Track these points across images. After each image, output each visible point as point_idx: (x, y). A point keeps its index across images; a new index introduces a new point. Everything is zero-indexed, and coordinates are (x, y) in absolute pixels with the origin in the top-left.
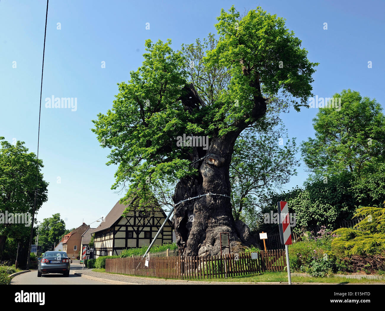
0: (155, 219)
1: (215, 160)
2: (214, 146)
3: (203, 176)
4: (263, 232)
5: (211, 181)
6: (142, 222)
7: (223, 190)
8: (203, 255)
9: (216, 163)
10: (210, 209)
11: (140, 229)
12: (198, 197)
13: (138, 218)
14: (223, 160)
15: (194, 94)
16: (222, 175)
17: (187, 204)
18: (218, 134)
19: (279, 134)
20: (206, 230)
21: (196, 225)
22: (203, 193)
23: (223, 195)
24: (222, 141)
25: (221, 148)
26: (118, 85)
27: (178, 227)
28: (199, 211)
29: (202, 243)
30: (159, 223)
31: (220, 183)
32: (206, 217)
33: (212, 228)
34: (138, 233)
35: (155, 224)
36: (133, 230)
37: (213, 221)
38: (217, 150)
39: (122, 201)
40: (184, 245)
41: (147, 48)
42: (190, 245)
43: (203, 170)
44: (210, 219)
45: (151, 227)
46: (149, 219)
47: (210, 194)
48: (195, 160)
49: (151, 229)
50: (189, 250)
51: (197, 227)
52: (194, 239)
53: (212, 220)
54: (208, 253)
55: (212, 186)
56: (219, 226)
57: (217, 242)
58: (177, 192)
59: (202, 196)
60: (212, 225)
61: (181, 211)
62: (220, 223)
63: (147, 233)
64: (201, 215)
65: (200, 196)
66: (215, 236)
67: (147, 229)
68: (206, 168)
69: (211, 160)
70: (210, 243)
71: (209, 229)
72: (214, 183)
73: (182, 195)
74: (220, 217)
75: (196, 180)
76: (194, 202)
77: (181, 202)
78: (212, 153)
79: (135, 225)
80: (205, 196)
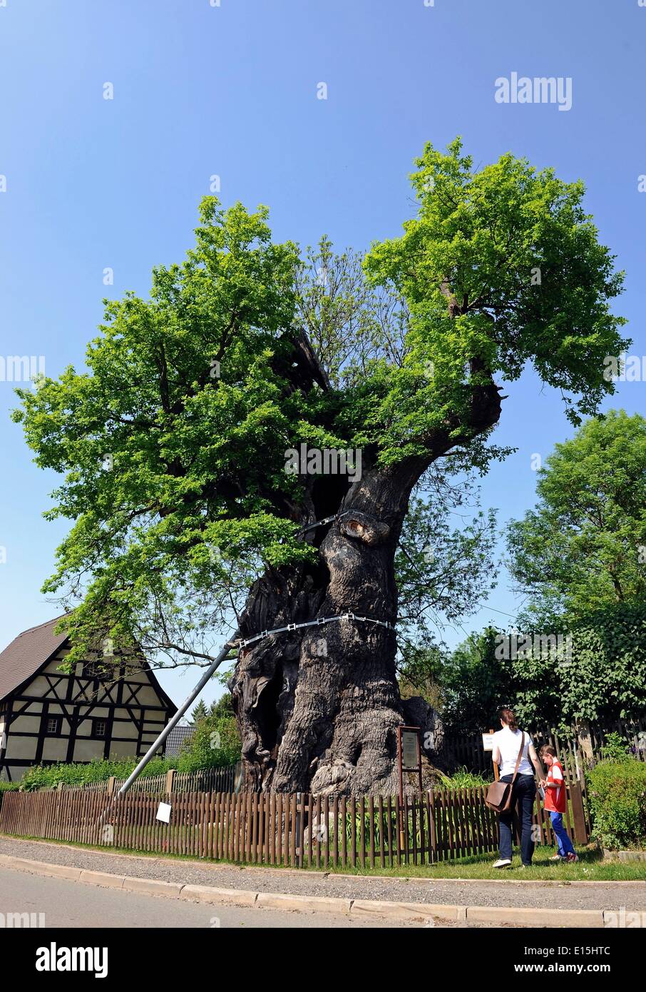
0: (125, 685)
1: (365, 527)
2: (362, 489)
3: (331, 566)
4: (491, 731)
5: (353, 583)
6: (89, 692)
7: (383, 608)
8: (327, 791)
9: (367, 536)
10: (349, 659)
11: (83, 711)
12: (317, 622)
13: (81, 681)
14: (385, 528)
15: (308, 356)
16: (379, 570)
17: (283, 643)
18: (377, 459)
19: (460, 496)
20: (332, 717)
21: (307, 702)
22: (331, 614)
23: (383, 624)
24: (385, 481)
25: (380, 497)
26: (106, 303)
27: (255, 706)
28: (317, 663)
29: (321, 754)
30: (133, 699)
31: (377, 590)
32: (337, 681)
33: (353, 714)
34: (75, 721)
35: (124, 700)
36: (62, 712)
37: (356, 695)
38: (369, 502)
39: (62, 626)
40: (266, 759)
41: (204, 217)
42: (288, 760)
43: (332, 551)
44: (348, 688)
45: (112, 707)
46: (108, 685)
47: (351, 616)
48: (304, 524)
49: (111, 713)
50: (285, 775)
51: (311, 709)
52: (302, 742)
53: (353, 691)
54: (343, 786)
55: (357, 597)
56: (373, 707)
57: (367, 755)
58: (254, 606)
59: (327, 620)
60: (354, 705)
61: (265, 661)
62: (375, 701)
63: (99, 725)
64: (324, 676)
65: (322, 621)
66: (362, 738)
67: (102, 713)
68: (341, 546)
69: (354, 527)
70: (347, 757)
71: (343, 715)
72: (362, 588)
73: (269, 617)
74: (375, 684)
75: (308, 577)
76: (301, 638)
77: (264, 634)
78: (356, 508)
79: (69, 700)
80: (337, 622)
